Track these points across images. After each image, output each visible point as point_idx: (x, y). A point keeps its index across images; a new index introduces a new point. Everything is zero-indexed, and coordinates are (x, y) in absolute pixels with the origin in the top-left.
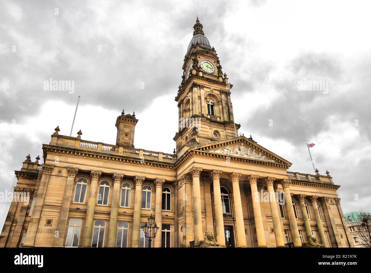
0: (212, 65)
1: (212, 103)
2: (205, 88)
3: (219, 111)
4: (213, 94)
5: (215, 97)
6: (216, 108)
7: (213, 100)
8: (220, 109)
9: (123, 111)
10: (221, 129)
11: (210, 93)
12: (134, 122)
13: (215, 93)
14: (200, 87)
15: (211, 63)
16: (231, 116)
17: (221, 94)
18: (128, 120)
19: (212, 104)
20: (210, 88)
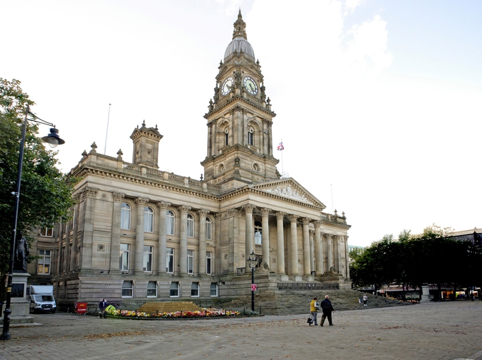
0: (255, 84)
1: (252, 130)
2: (248, 114)
3: (259, 141)
4: (256, 121)
5: (256, 125)
6: (256, 138)
7: (253, 128)
8: (260, 140)
9: (144, 122)
10: (261, 162)
11: (252, 120)
12: (158, 137)
13: (257, 120)
14: (243, 112)
15: (254, 81)
16: (270, 149)
17: (263, 123)
18: (151, 135)
19: (252, 132)
20: (253, 114)
